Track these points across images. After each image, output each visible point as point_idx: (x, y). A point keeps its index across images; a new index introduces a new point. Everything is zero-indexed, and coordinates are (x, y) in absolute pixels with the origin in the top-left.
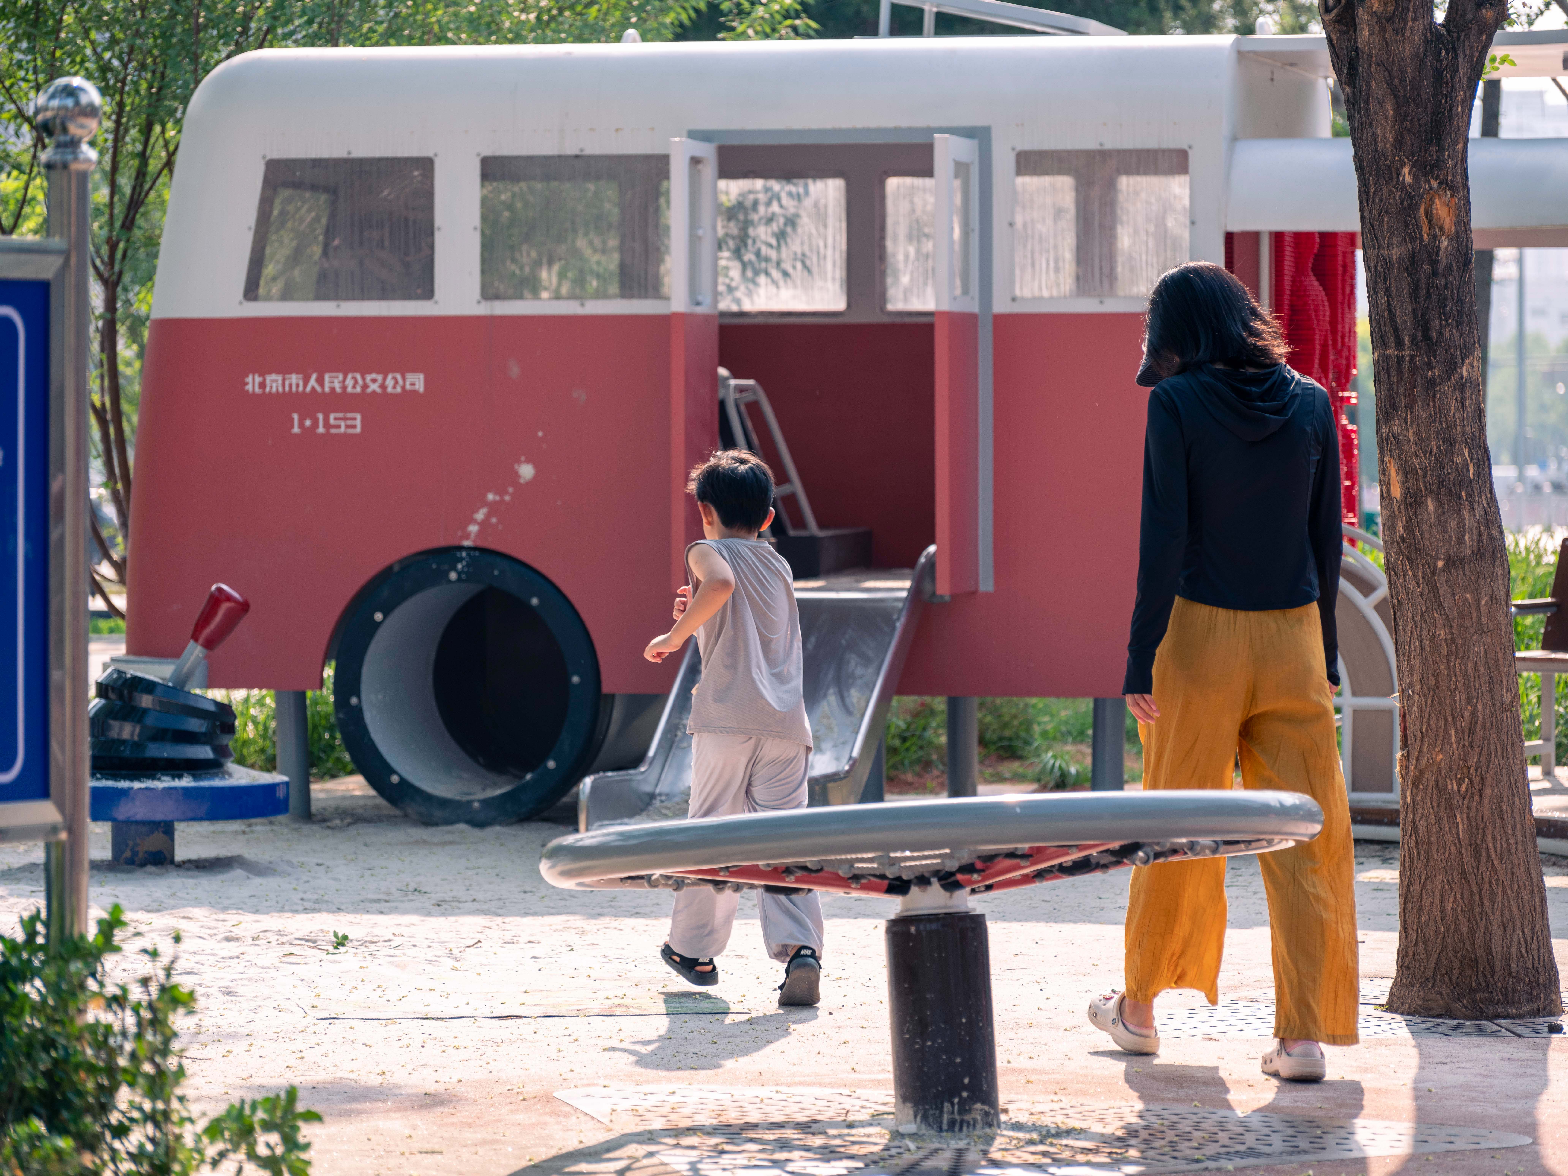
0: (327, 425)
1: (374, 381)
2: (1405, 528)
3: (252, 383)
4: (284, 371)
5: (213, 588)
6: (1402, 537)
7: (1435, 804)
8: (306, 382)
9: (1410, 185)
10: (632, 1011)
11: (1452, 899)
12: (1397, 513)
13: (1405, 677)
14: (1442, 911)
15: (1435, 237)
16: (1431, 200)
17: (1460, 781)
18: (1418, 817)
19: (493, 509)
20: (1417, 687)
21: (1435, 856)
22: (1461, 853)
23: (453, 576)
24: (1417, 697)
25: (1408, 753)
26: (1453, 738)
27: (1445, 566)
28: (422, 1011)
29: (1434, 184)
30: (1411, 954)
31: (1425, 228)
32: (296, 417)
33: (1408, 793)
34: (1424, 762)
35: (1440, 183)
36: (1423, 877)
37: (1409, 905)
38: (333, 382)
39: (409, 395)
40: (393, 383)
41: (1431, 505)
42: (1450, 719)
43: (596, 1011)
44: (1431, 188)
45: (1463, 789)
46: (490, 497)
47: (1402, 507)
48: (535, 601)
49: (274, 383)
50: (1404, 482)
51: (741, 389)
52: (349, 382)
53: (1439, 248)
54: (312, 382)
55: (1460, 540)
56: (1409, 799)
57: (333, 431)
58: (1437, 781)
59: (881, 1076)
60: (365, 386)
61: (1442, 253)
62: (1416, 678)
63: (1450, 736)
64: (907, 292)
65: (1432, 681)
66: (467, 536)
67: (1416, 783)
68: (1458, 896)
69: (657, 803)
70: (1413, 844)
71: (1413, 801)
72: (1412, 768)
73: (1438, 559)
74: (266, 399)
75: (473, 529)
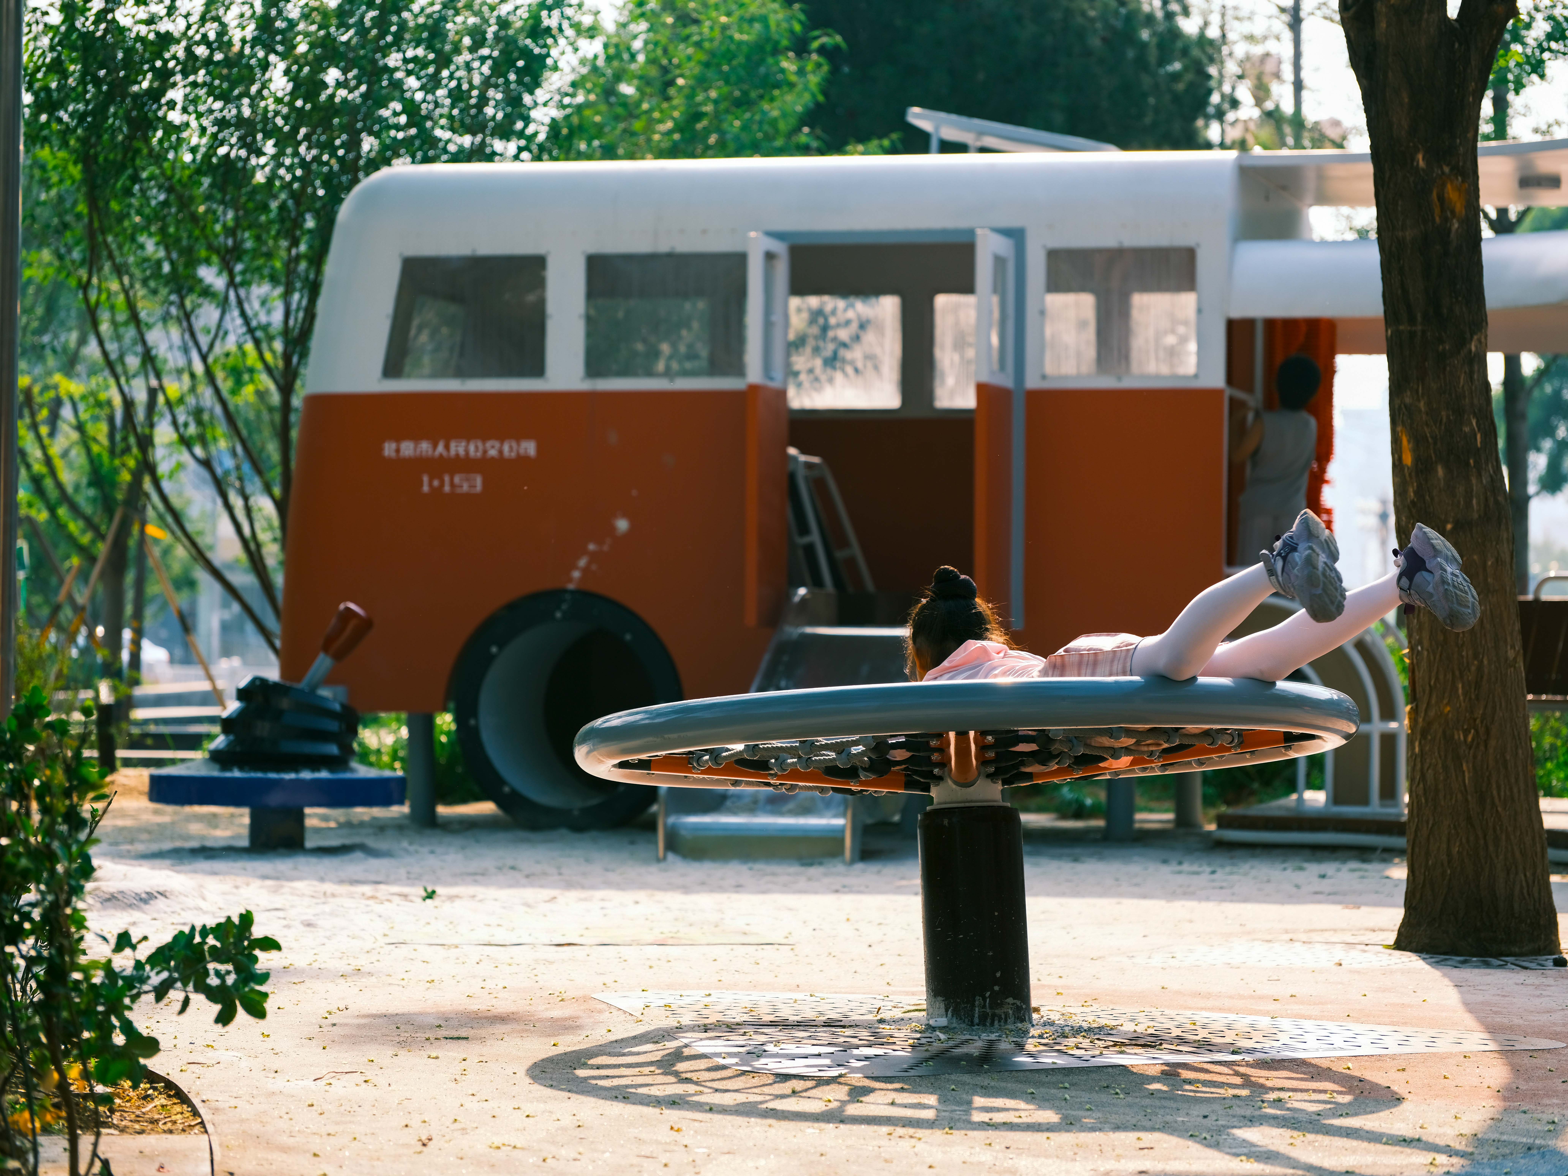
0: (452, 484)
1: (493, 447)
2: (1415, 493)
3: (389, 449)
4: (416, 438)
5: (342, 607)
6: (1413, 502)
7: (1442, 754)
8: (435, 446)
9: (1423, 170)
10: (683, 942)
11: (1458, 844)
12: (1408, 478)
13: (1415, 634)
14: (1449, 854)
15: (1446, 220)
16: (1444, 185)
17: (1466, 732)
18: (1426, 766)
19: (593, 557)
20: (1426, 643)
21: (1442, 803)
22: (1467, 800)
23: (558, 615)
24: (1425, 653)
25: (1417, 706)
26: (1460, 691)
27: (1454, 529)
28: (486, 939)
29: (1447, 169)
30: (1418, 895)
31: (1437, 211)
32: (426, 479)
33: (1417, 744)
34: (1432, 713)
35: (1452, 170)
36: (1431, 823)
37: (1417, 850)
38: (458, 448)
39: (522, 459)
40: (508, 449)
41: (1440, 471)
42: (1457, 673)
43: (650, 941)
44: (1443, 173)
45: (1470, 739)
46: (592, 547)
47: (1413, 474)
48: (628, 637)
49: (408, 449)
50: (1415, 450)
51: (809, 466)
52: (472, 448)
53: (1450, 230)
54: (440, 448)
55: (1469, 504)
56: (1417, 750)
57: (458, 491)
58: (1444, 732)
59: (914, 989)
60: (485, 452)
61: (1453, 235)
62: (1426, 635)
63: (1457, 689)
64: (952, 393)
65: (1441, 637)
66: (570, 580)
67: (1424, 734)
68: (1464, 840)
69: (728, 803)
70: (1421, 792)
71: (1421, 750)
72: (1420, 720)
73: (1447, 522)
74: (401, 462)
75: (576, 574)
